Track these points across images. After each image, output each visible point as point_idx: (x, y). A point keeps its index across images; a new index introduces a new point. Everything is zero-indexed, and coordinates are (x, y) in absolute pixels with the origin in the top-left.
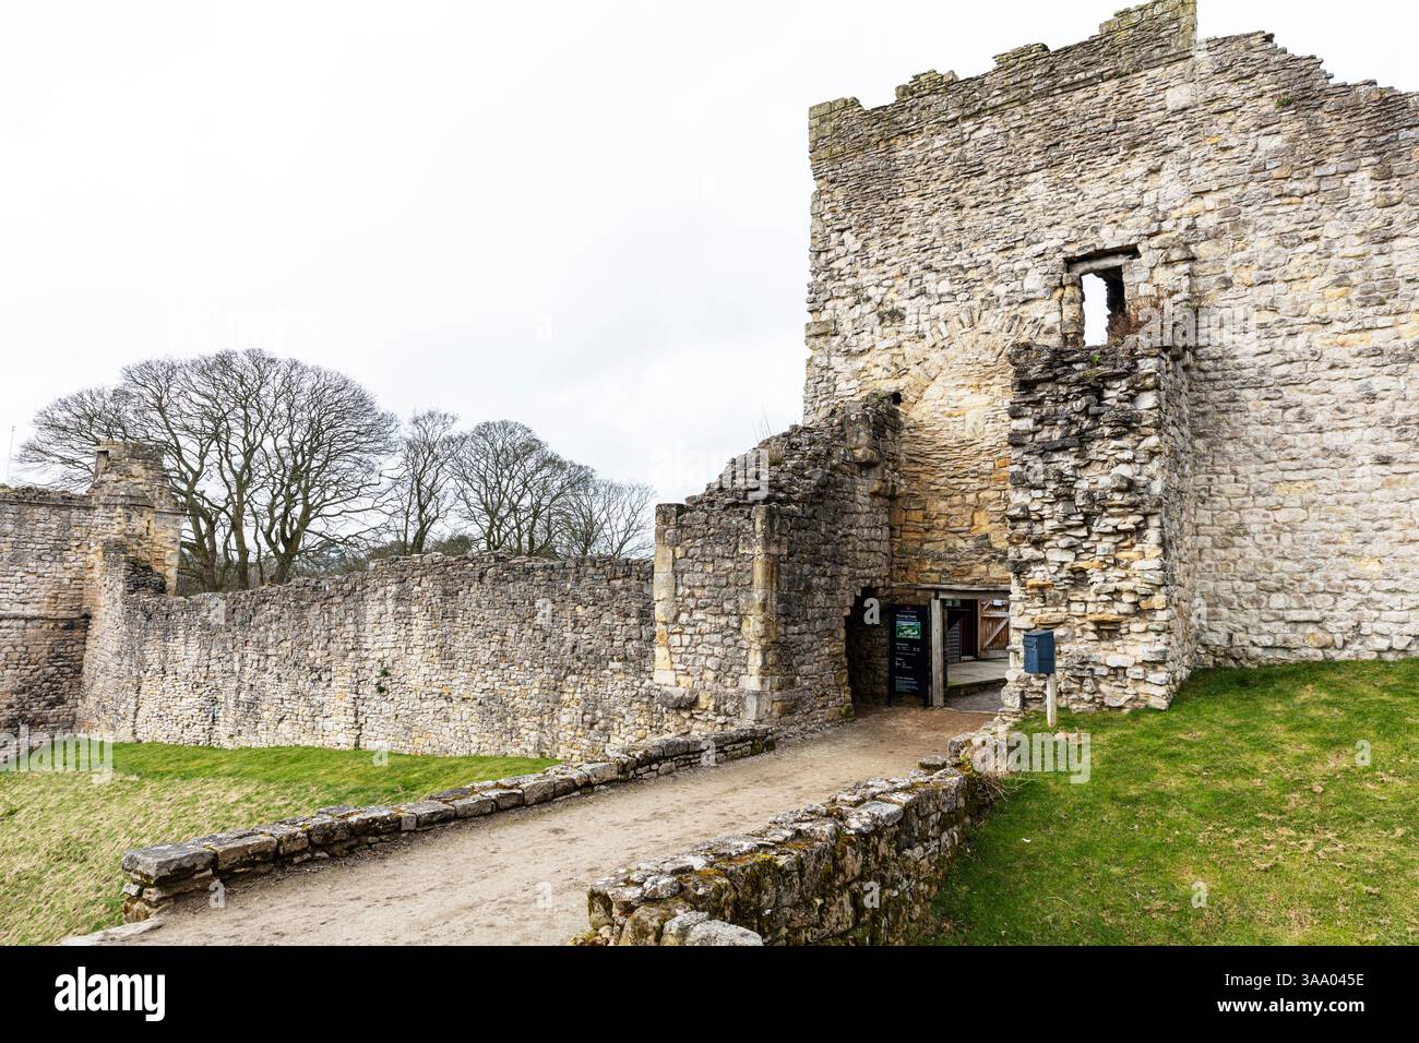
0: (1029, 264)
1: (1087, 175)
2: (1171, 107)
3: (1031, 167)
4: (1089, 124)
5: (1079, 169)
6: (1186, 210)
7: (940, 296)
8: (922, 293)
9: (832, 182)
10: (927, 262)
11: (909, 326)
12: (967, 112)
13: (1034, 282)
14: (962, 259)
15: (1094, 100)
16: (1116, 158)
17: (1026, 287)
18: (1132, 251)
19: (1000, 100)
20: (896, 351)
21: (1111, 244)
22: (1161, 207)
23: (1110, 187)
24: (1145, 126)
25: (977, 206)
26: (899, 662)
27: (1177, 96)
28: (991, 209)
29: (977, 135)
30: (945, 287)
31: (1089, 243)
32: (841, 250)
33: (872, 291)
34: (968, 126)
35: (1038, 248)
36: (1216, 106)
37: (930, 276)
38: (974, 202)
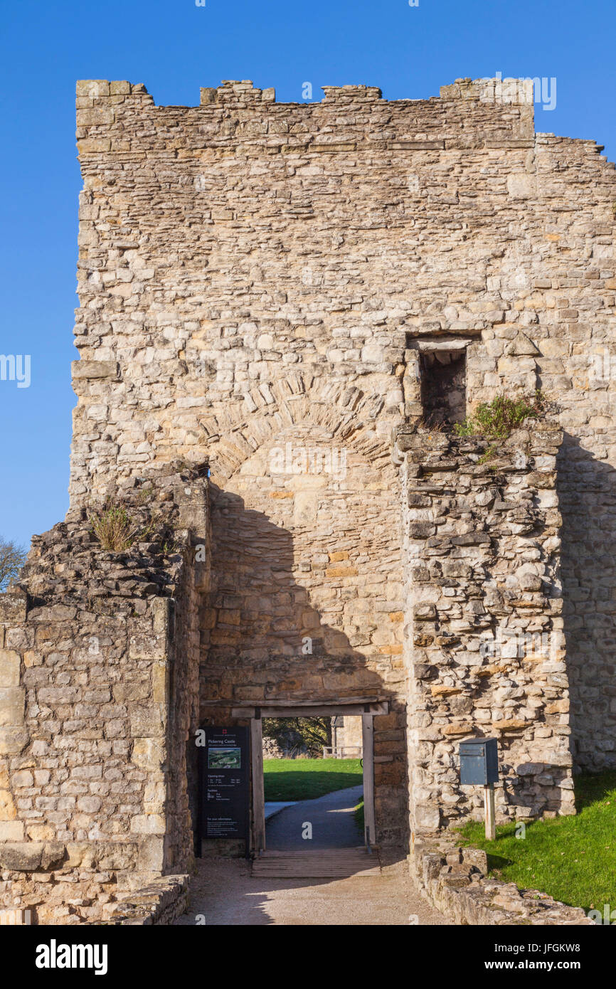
0: (367, 333)
1: (428, 245)
2: (513, 194)
3: (367, 222)
4: (431, 191)
5: (421, 237)
6: (528, 303)
7: (263, 352)
8: (239, 345)
9: (111, 183)
10: (245, 309)
11: (222, 381)
12: (293, 142)
13: (373, 353)
14: (288, 312)
15: (434, 167)
16: (459, 234)
17: (365, 358)
18: (475, 336)
19: (331, 139)
20: (204, 411)
21: (456, 326)
22: (504, 295)
23: (454, 265)
24: (486, 206)
25: (305, 254)
26: (212, 794)
27: (518, 184)
28: (323, 261)
29: (303, 171)
30: (265, 342)
31: (433, 320)
32: (125, 275)
33: (169, 333)
34: (294, 158)
35: (379, 316)
36: (555, 204)
37: (247, 327)
38: (301, 250)
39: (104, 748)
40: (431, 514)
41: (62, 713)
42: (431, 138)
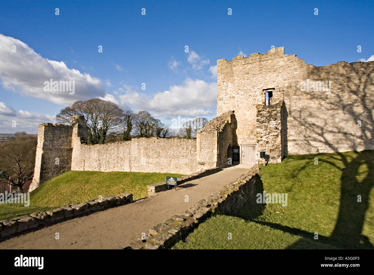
0: (257, 90)
1: (266, 75)
2: (280, 65)
3: (257, 74)
4: (267, 67)
5: (265, 74)
6: (283, 83)
7: (242, 94)
8: (238, 94)
9: (221, 73)
10: (239, 88)
11: (236, 99)
12: (246, 63)
13: (257, 93)
14: (245, 88)
15: (267, 63)
16: (271, 73)
17: (256, 94)
18: (274, 89)
19: (251, 62)
20: (234, 103)
21: (270, 88)
22: (279, 82)
23: (270, 78)
24: (276, 68)
25: (248, 79)
27: (282, 63)
28: (250, 80)
29: (247, 67)
30: (242, 93)
31: (267, 87)
32: (223, 85)
33: (229, 93)
34: (246, 65)
35: (258, 87)
36: (288, 66)
37: (240, 91)
38: (247, 79)
39: (209, 150)
40: (260, 118)
41: (205, 146)
42: (267, 59)
